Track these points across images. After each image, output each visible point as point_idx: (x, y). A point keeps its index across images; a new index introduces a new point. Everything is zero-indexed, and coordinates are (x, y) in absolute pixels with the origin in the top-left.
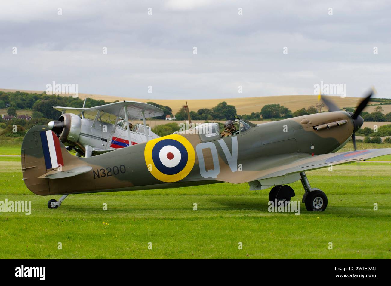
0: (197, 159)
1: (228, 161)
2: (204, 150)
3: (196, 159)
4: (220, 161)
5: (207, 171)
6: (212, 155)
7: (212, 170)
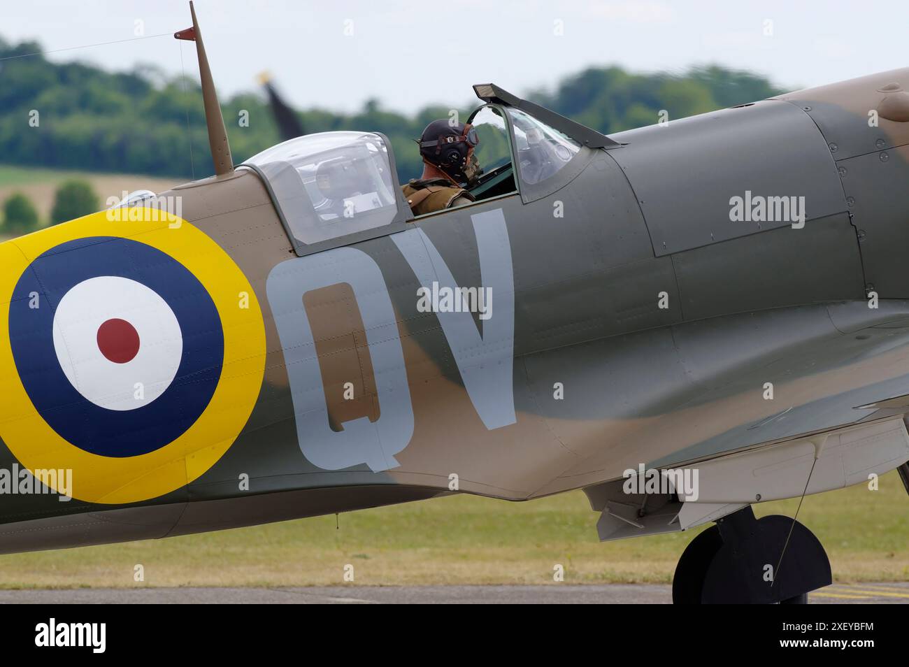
0: (275, 355)
1: (461, 363)
2: (315, 302)
3: (268, 354)
4: (409, 363)
5: (335, 426)
6: (366, 328)
7: (365, 420)
